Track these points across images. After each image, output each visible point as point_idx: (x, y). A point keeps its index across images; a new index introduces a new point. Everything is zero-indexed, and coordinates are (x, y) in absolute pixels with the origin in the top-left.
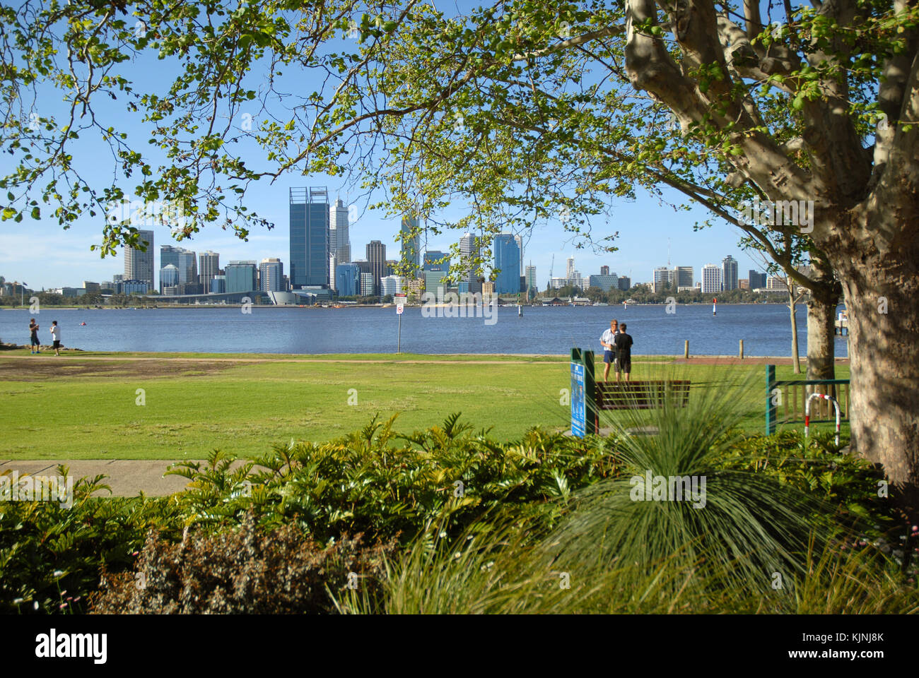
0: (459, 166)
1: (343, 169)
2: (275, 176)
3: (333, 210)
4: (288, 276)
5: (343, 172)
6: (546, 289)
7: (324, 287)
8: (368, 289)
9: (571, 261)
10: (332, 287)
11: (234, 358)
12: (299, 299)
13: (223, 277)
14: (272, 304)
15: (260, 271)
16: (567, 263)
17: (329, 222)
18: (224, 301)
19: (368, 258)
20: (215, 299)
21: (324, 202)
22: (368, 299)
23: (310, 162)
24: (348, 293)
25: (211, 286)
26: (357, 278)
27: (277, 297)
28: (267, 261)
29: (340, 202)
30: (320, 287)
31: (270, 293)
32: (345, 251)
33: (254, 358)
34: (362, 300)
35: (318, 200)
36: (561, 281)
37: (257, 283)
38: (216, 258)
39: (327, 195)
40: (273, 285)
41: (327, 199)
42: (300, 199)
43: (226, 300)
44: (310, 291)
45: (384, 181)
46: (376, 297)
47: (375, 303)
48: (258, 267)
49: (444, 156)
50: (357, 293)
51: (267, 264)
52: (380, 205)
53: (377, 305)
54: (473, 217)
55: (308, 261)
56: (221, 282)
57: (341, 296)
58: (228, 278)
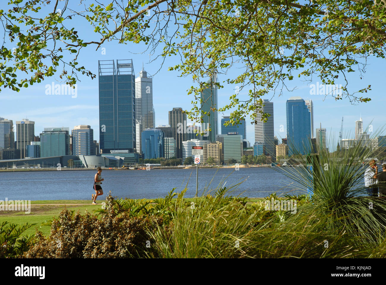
0: (235, 36)
1: (148, 39)
2: (99, 44)
3: (138, 80)
4: (98, 142)
5: (148, 40)
6: (336, 150)
7: (131, 151)
8: (171, 152)
9: (360, 124)
10: (138, 151)
11: (56, 203)
12: (108, 162)
13: (38, 143)
14: (84, 167)
15: (72, 137)
16: (356, 126)
17: (134, 91)
18: (39, 165)
19: (171, 125)
20: (31, 163)
21: (130, 73)
22: (170, 161)
23: (124, 34)
24: (153, 155)
25: (27, 151)
26: (160, 142)
27: (88, 161)
28: (79, 128)
29: (145, 73)
30: (127, 151)
31: (81, 157)
32: (150, 118)
33: (73, 203)
34: (166, 162)
35: (124, 71)
36: (350, 142)
37: (69, 148)
38: (31, 126)
39: (132, 67)
40: (84, 150)
41: (133, 71)
42: (108, 71)
43: (41, 164)
44: (118, 155)
45: (180, 49)
46: (178, 159)
47: (177, 164)
48: (70, 134)
49: (224, 28)
50: (161, 156)
51: (78, 130)
52: (177, 67)
53: (179, 166)
54: (247, 74)
55: (116, 128)
56: (37, 148)
57: (146, 159)
58: (43, 144)
